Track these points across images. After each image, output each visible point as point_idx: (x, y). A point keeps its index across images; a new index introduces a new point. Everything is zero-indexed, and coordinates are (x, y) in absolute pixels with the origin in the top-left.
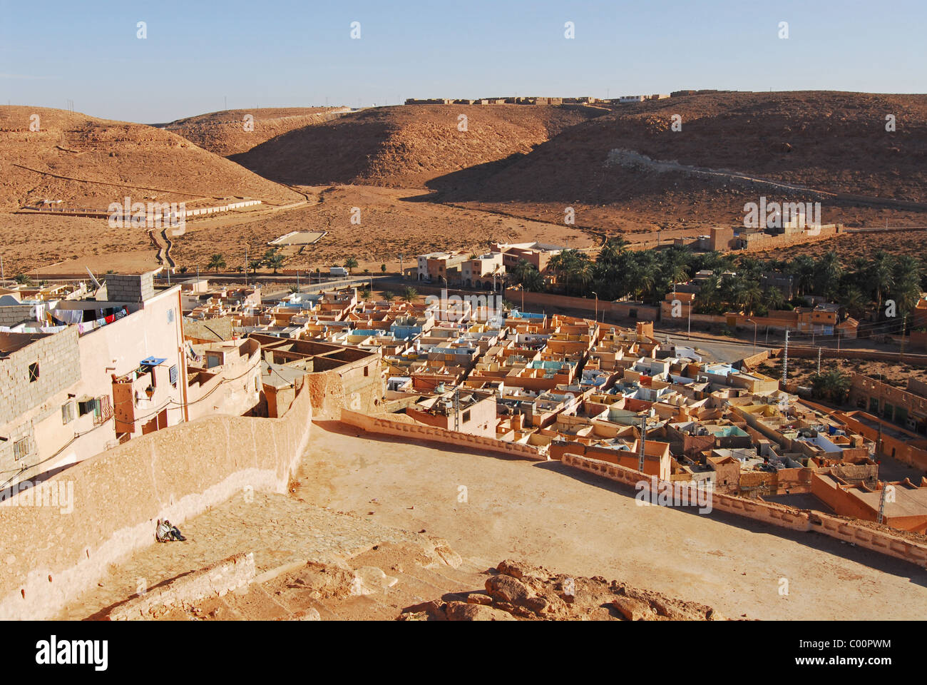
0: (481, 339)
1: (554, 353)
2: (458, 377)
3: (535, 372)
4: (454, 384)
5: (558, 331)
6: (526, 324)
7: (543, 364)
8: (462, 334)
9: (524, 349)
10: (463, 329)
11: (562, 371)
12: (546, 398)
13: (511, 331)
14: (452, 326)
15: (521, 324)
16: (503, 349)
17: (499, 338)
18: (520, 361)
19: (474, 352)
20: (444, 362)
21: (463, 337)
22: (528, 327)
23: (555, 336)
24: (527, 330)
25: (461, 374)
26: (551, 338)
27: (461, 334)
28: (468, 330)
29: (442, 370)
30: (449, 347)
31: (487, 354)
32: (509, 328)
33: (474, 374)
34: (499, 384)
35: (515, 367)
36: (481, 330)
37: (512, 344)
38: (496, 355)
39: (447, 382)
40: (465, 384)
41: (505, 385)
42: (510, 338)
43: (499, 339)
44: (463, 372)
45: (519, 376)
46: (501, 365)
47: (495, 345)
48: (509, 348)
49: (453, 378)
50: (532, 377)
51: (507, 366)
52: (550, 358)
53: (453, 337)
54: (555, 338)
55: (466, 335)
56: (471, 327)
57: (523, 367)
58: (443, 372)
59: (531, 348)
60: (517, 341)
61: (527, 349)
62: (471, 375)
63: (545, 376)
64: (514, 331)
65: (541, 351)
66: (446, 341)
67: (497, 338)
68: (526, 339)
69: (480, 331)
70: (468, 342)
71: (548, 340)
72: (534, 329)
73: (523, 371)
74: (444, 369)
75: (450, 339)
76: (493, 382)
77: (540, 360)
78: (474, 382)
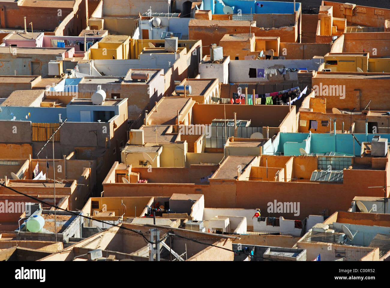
0: (128, 77)
1: (335, 111)
2: (73, 187)
3: (289, 165)
4: (65, 205)
5: (338, 47)
6: (247, 30)
7: (308, 142)
8: (73, 65)
9: (249, 102)
10: (72, 52)
11: (363, 160)
12: (327, 238)
13: (208, 51)
14: (39, 43)
15: (234, 31)
16: (191, 103)
17: (175, 72)
18: (243, 136)
19: (112, 114)
20: (28, 147)
21: (75, 73)
22: (253, 40)
23: (334, 63)
24: (252, 49)
25: (81, 179)
26: (322, 68)
27: (69, 66)
28: (87, 54)
29: (25, 167)
30: (37, 103)
31: (149, 119)
32: (199, 43)
33: (118, 176)
34: (191, 203)
35: (232, 152)
36: (121, 53)
37: (214, 90)
38: (173, 121)
39: (47, 204)
40: (95, 206)
41: (207, 205)
42: (206, 71)
43: (176, 77)
44: (87, 173)
45: (245, 177)
46: (191, 149)
47: (168, 93)
48: (207, 99)
49: (59, 191)
50: (281, 179)
51: (206, 150)
52: (324, 123)
53: (46, 76)
54: (332, 68)
55: (84, 68)
56: (95, 46)
57: (255, 154)
58: (30, 175)
59: (269, 99)
60: (226, 82)
61: (258, 101)
62: (111, 179)
63: (316, 175)
64: (218, 52)
65: (298, 104)
66: (27, 87)
67: (170, 72)
68: (253, 73)
69: (119, 57)
70: (94, 87)
71: (315, 74)
72: (270, 45)
73: (256, 162)
74: (31, 168)
75: (38, 81)
76: (175, 197)
77: (295, 130)
78: (123, 201)
